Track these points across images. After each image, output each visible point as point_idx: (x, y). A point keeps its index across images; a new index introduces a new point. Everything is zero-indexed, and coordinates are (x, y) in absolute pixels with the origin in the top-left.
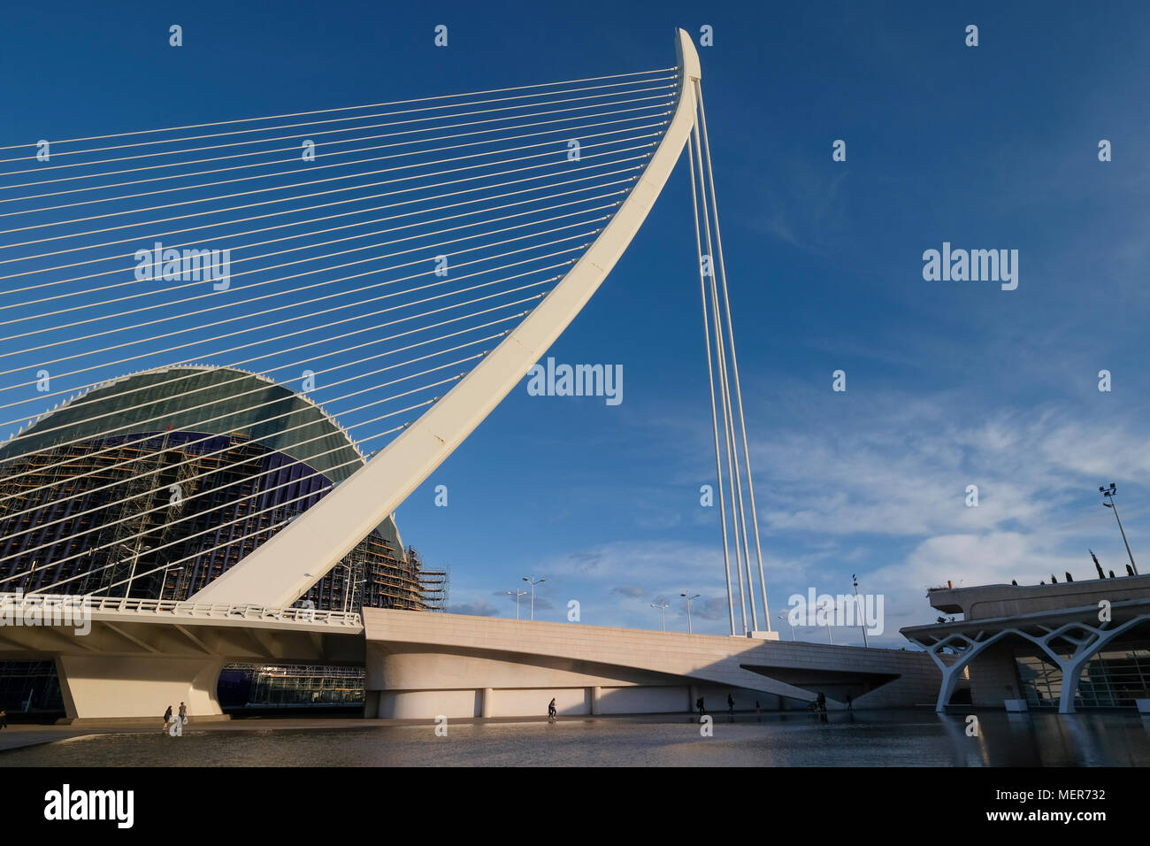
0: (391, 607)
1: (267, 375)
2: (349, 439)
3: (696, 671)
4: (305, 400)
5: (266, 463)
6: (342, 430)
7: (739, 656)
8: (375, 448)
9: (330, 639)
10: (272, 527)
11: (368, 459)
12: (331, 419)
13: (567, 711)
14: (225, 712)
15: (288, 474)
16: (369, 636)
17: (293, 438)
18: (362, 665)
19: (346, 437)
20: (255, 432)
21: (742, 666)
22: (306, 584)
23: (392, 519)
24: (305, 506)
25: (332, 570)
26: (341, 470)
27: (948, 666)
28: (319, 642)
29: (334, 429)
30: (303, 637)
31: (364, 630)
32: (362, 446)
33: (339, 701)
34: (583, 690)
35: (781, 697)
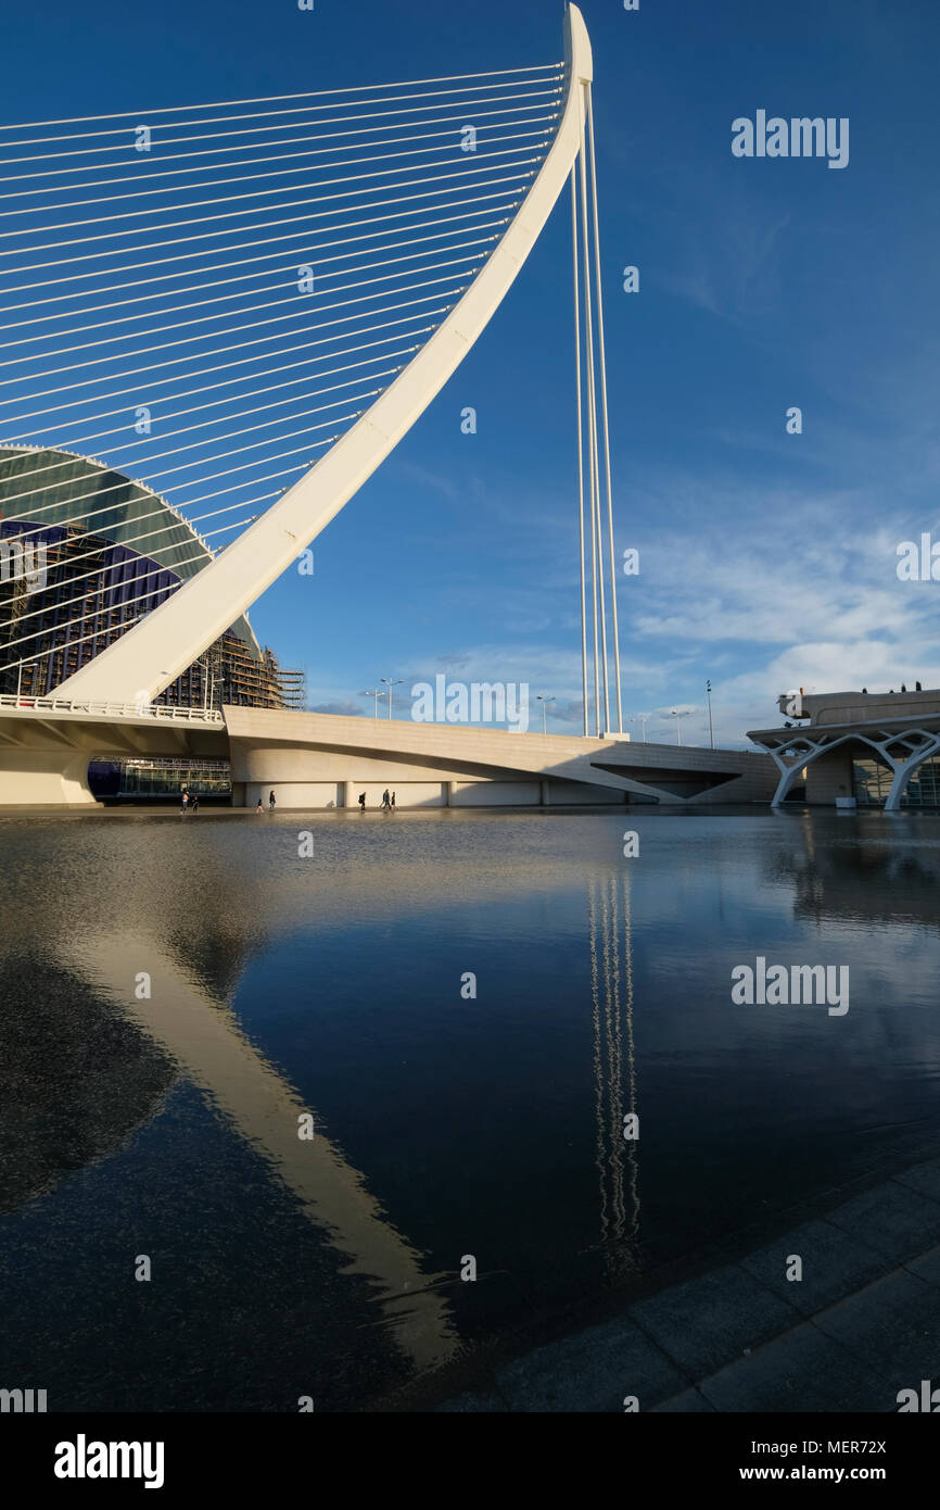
0: (251, 705)
1: (98, 458)
2: (195, 533)
3: (547, 769)
4: (144, 488)
5: (109, 557)
6: (185, 522)
7: (589, 756)
8: (223, 542)
9: (192, 735)
10: (123, 625)
11: (216, 555)
12: (173, 509)
13: (426, 802)
14: (98, 800)
15: (134, 569)
16: (231, 733)
17: (134, 530)
18: (227, 759)
19: (191, 530)
20: (94, 523)
21: (592, 765)
22: (163, 683)
23: (246, 618)
24: (155, 603)
25: (188, 669)
26: (188, 566)
27: (788, 766)
28: (182, 737)
29: (177, 521)
30: (167, 732)
31: (226, 727)
32: (209, 541)
33: (206, 792)
34: (440, 785)
35: (627, 793)
